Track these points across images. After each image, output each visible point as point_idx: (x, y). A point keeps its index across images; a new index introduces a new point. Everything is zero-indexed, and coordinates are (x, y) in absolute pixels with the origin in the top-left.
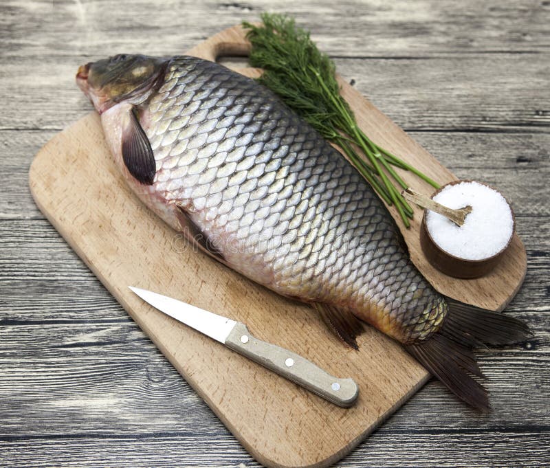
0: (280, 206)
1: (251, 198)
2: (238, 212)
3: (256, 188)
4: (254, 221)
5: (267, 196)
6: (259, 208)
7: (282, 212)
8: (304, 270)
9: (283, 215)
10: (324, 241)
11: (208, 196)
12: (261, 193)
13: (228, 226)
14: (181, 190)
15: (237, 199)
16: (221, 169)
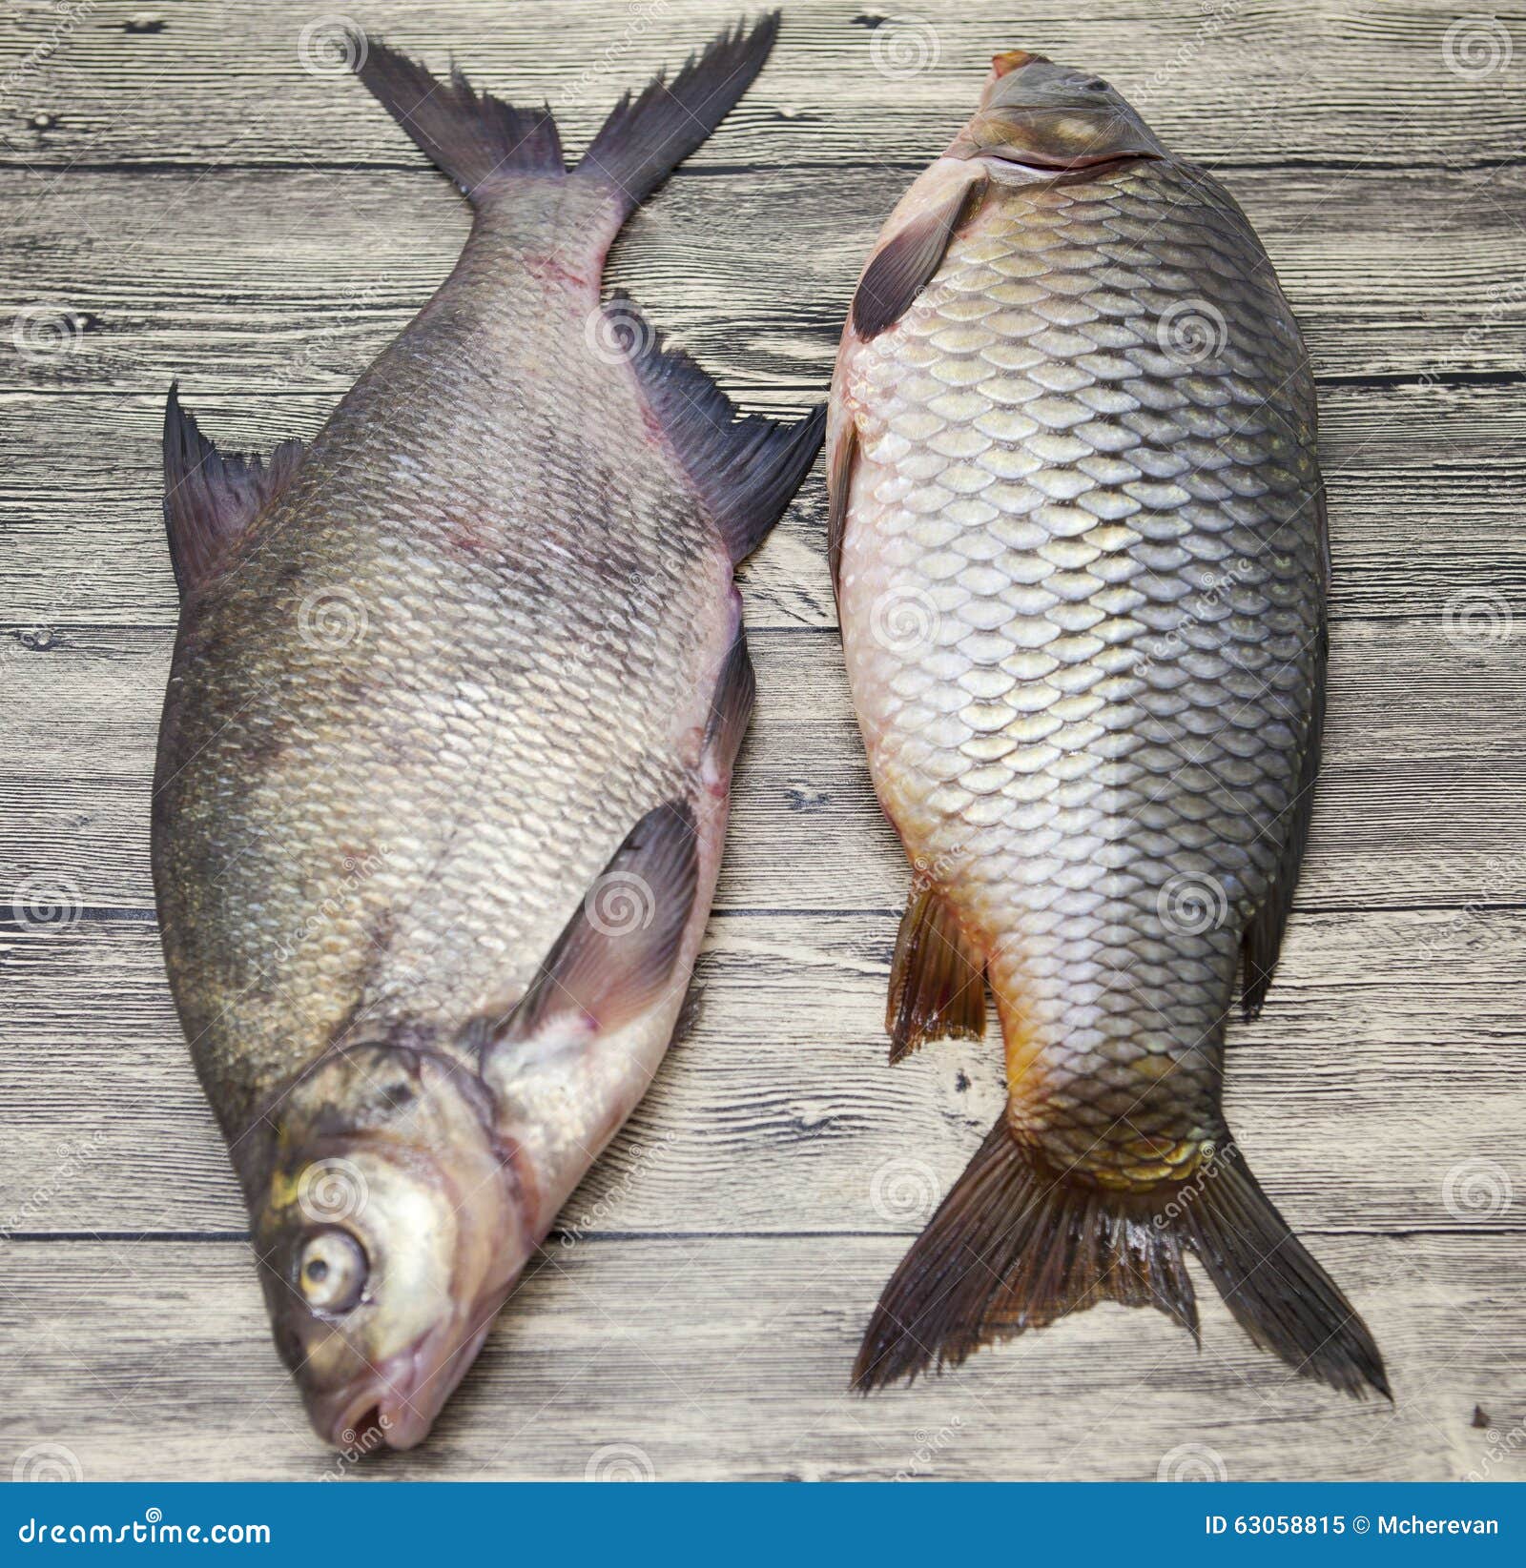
0: (1032, 601)
1: (990, 528)
2: (937, 532)
3: (1024, 518)
4: (950, 581)
5: (1028, 553)
6: (987, 564)
7: (1023, 617)
8: (952, 783)
9: (1019, 625)
10: (1050, 763)
11: (921, 448)
12: (1023, 537)
13: (897, 542)
14: (888, 393)
15: (964, 504)
16: (996, 414)
